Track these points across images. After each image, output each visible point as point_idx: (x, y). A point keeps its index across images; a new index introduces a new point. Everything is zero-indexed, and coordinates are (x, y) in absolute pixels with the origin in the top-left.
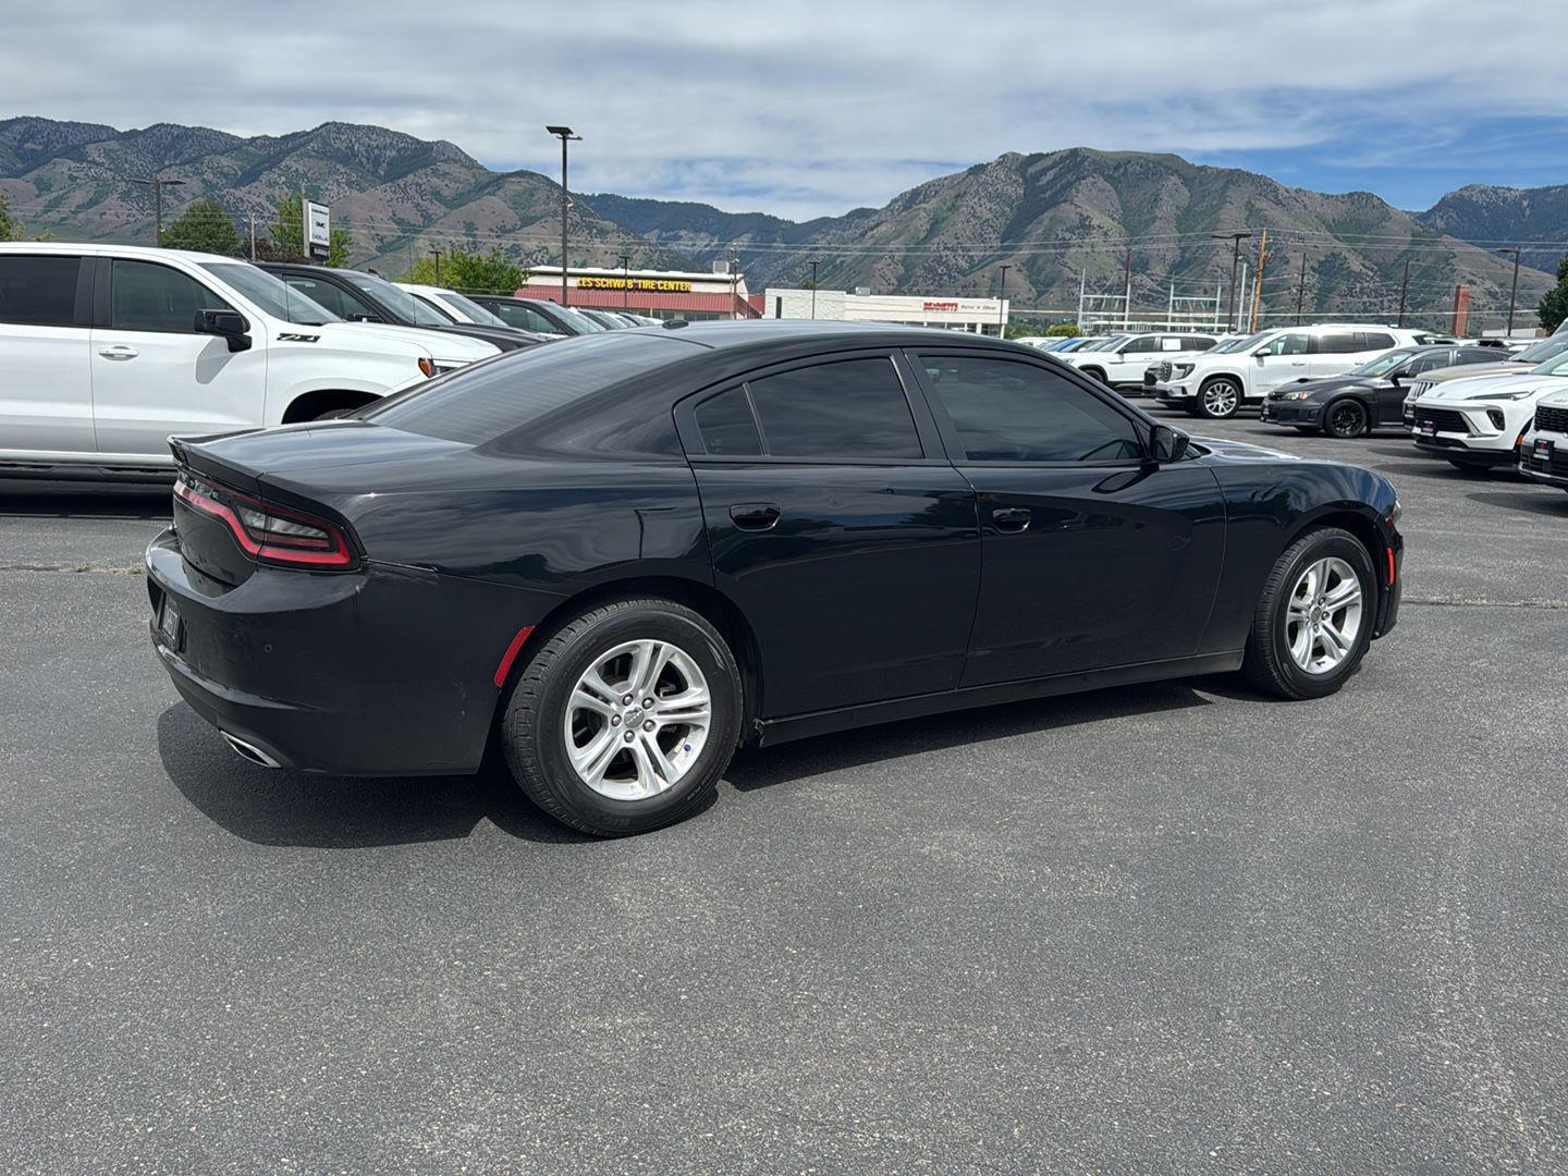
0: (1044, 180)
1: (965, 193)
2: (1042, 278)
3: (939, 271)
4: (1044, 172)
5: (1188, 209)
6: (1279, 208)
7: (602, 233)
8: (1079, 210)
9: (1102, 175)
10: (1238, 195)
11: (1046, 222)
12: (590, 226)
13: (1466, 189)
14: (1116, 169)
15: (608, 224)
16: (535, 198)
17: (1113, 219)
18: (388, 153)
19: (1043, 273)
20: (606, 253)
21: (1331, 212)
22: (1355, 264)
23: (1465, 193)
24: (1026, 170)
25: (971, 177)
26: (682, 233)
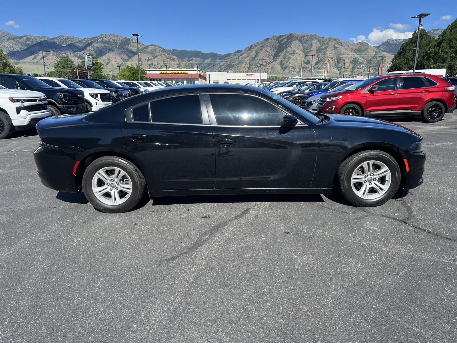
0: (283, 42)
1: (264, 46)
2: (284, 66)
3: (258, 66)
4: (283, 40)
5: (319, 48)
6: (342, 47)
7: (174, 59)
8: (292, 49)
9: (298, 40)
10: (332, 44)
11: (284, 52)
12: (170, 58)
13: (389, 40)
14: (301, 38)
15: (175, 57)
16: (156, 51)
17: (301, 51)
18: (119, 41)
19: (284, 65)
20: (175, 64)
21: (355, 47)
22: (361, 60)
23: (389, 41)
24: (279, 39)
25: (266, 41)
26: (194, 58)
